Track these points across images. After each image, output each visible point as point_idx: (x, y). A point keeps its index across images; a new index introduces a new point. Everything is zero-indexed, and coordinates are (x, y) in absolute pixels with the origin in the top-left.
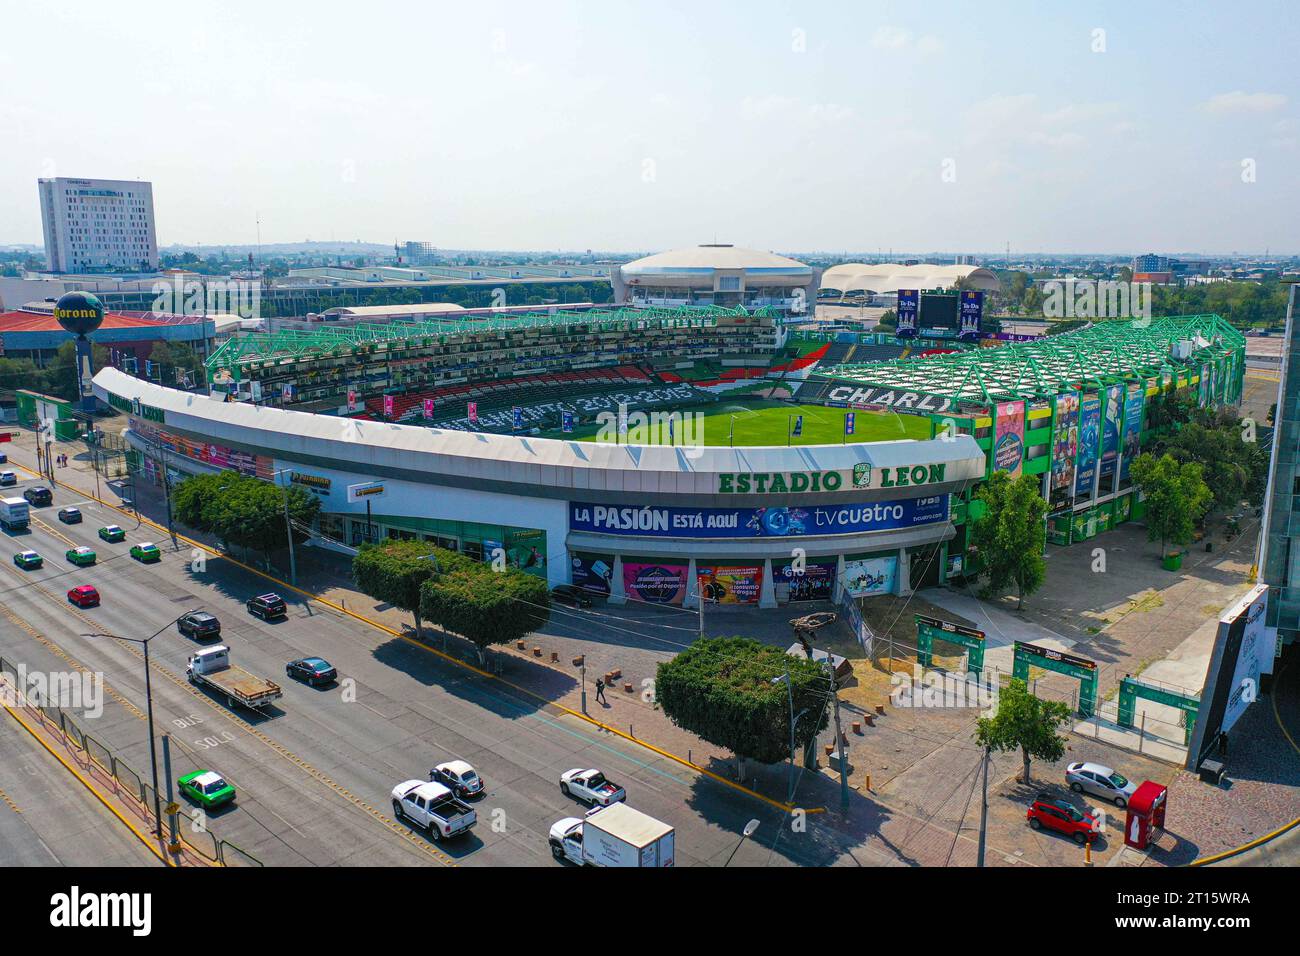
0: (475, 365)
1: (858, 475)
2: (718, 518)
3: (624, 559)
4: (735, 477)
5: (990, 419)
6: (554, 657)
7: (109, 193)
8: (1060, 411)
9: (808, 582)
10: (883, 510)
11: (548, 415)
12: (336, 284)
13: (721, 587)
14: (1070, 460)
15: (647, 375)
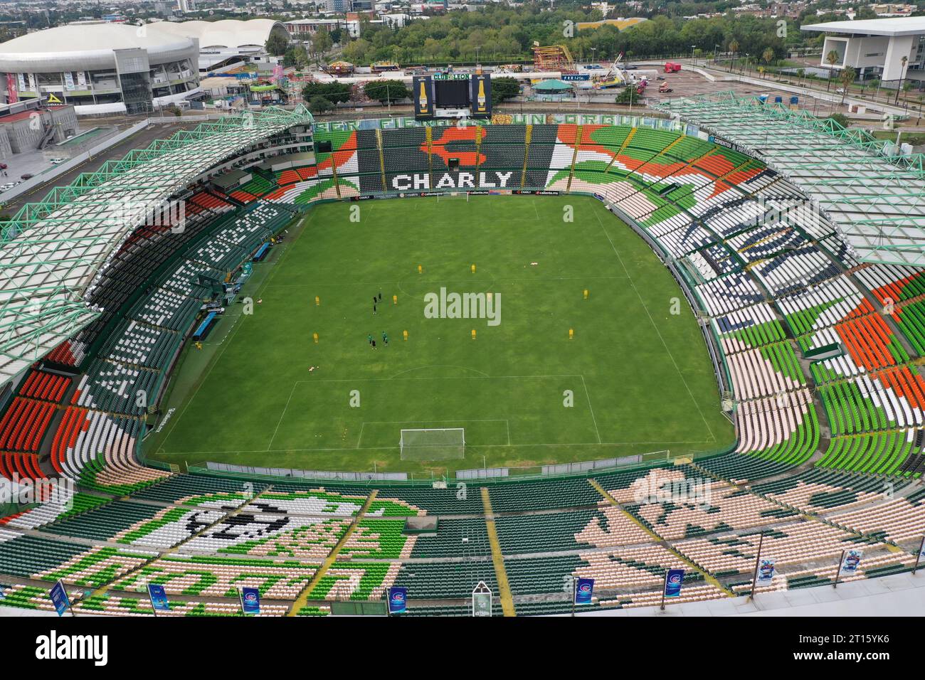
15: (224, 200)
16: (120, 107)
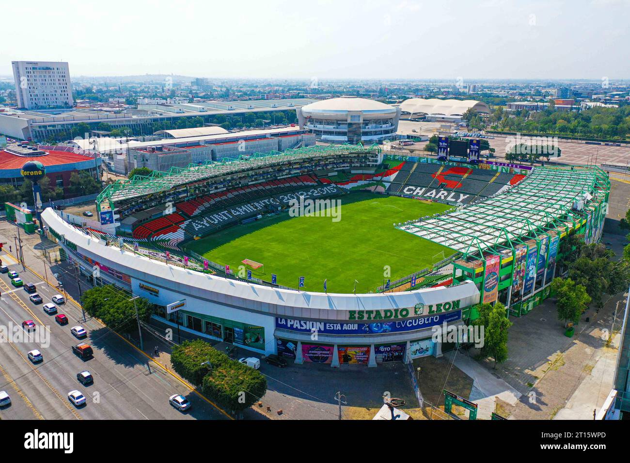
0: (230, 181)
1: (417, 310)
2: (348, 325)
3: (302, 343)
4: (357, 313)
5: (483, 268)
6: (269, 409)
7: (47, 68)
8: (517, 257)
9: (391, 353)
10: (429, 319)
11: (266, 206)
12: (161, 115)
13: (349, 356)
14: (522, 278)
15: (315, 180)
16: (345, 138)
